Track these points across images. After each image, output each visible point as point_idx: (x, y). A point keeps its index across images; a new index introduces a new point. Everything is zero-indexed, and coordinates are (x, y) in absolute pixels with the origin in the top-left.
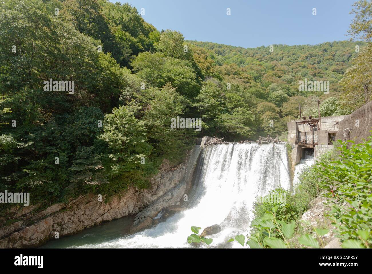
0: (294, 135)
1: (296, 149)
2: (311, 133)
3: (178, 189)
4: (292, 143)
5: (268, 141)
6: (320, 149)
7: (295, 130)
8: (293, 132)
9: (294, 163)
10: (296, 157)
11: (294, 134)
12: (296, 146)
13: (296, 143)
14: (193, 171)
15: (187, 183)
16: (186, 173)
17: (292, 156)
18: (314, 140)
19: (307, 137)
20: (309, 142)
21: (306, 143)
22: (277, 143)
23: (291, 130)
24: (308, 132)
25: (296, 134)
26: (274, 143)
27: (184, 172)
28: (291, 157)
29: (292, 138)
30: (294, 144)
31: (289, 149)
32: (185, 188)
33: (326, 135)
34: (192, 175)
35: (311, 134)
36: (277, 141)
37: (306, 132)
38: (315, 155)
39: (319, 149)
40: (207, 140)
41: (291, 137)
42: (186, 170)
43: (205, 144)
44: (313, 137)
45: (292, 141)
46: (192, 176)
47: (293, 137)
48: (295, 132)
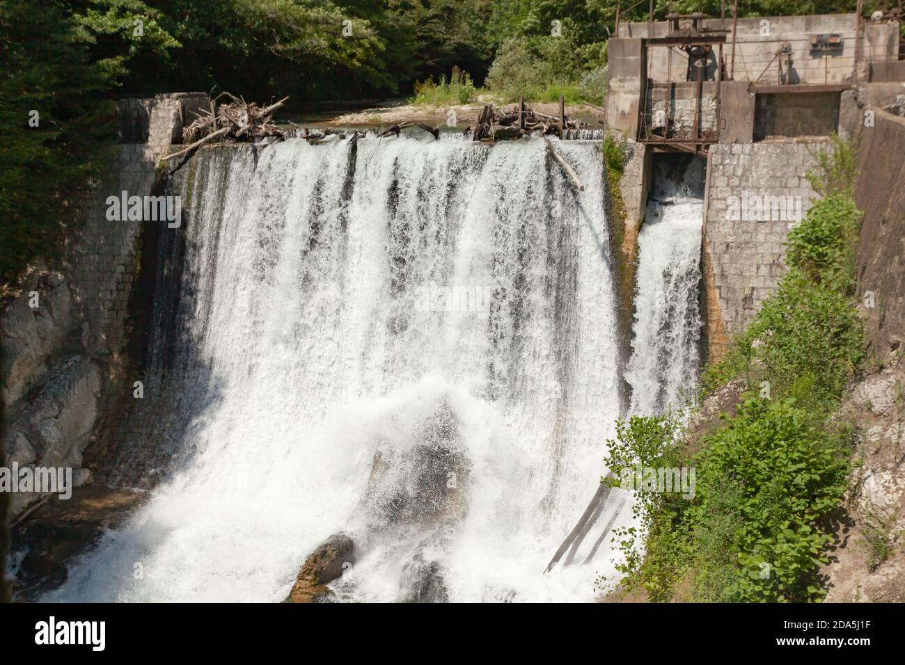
0: (630, 96)
1: (641, 161)
2: (693, 89)
3: (61, 406)
4: (625, 137)
5: (518, 122)
6: (727, 161)
7: (635, 74)
8: (627, 84)
9: (631, 223)
10: (639, 195)
11: (631, 92)
12: (640, 149)
13: (640, 136)
14: (125, 296)
15: (102, 363)
16: (76, 307)
17: (625, 193)
18: (700, 121)
19: (678, 107)
20: (683, 127)
21: (670, 134)
22: (560, 136)
23: (619, 77)
24: (681, 85)
25: (638, 96)
26: (549, 132)
27: (66, 308)
28: (619, 197)
29: (623, 113)
30: (631, 141)
31: (614, 164)
32: (97, 388)
33: (748, 101)
34: (124, 314)
35: (692, 96)
36: (560, 127)
37: (674, 85)
38: (710, 187)
39: (723, 159)
40: (185, 118)
41: (620, 109)
42: (72, 292)
43: (177, 139)
44: (699, 105)
45: (625, 128)
46: (126, 322)
47: (627, 109)
48: (636, 83)
